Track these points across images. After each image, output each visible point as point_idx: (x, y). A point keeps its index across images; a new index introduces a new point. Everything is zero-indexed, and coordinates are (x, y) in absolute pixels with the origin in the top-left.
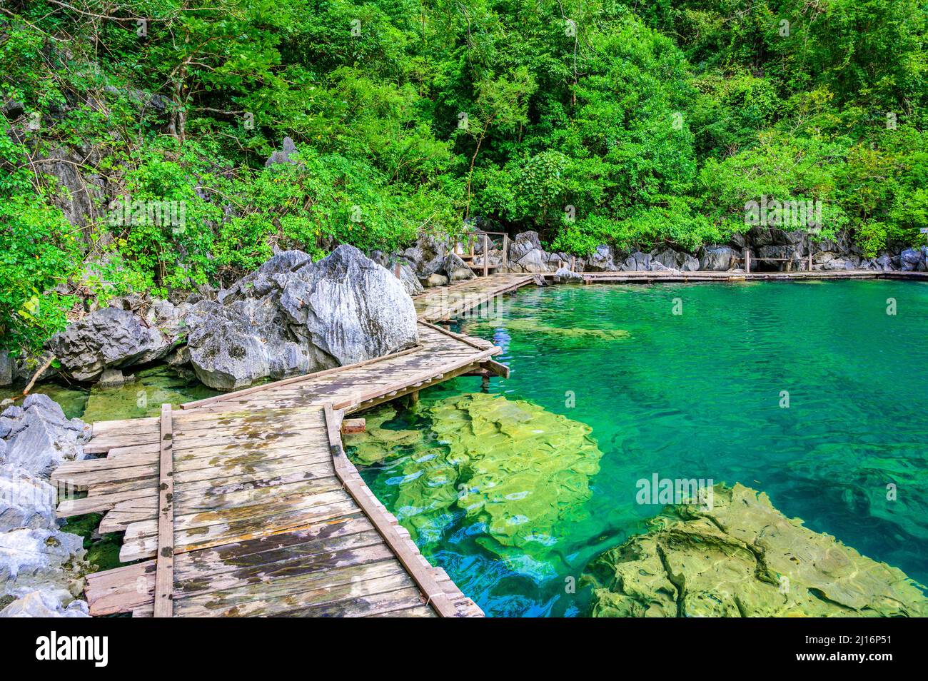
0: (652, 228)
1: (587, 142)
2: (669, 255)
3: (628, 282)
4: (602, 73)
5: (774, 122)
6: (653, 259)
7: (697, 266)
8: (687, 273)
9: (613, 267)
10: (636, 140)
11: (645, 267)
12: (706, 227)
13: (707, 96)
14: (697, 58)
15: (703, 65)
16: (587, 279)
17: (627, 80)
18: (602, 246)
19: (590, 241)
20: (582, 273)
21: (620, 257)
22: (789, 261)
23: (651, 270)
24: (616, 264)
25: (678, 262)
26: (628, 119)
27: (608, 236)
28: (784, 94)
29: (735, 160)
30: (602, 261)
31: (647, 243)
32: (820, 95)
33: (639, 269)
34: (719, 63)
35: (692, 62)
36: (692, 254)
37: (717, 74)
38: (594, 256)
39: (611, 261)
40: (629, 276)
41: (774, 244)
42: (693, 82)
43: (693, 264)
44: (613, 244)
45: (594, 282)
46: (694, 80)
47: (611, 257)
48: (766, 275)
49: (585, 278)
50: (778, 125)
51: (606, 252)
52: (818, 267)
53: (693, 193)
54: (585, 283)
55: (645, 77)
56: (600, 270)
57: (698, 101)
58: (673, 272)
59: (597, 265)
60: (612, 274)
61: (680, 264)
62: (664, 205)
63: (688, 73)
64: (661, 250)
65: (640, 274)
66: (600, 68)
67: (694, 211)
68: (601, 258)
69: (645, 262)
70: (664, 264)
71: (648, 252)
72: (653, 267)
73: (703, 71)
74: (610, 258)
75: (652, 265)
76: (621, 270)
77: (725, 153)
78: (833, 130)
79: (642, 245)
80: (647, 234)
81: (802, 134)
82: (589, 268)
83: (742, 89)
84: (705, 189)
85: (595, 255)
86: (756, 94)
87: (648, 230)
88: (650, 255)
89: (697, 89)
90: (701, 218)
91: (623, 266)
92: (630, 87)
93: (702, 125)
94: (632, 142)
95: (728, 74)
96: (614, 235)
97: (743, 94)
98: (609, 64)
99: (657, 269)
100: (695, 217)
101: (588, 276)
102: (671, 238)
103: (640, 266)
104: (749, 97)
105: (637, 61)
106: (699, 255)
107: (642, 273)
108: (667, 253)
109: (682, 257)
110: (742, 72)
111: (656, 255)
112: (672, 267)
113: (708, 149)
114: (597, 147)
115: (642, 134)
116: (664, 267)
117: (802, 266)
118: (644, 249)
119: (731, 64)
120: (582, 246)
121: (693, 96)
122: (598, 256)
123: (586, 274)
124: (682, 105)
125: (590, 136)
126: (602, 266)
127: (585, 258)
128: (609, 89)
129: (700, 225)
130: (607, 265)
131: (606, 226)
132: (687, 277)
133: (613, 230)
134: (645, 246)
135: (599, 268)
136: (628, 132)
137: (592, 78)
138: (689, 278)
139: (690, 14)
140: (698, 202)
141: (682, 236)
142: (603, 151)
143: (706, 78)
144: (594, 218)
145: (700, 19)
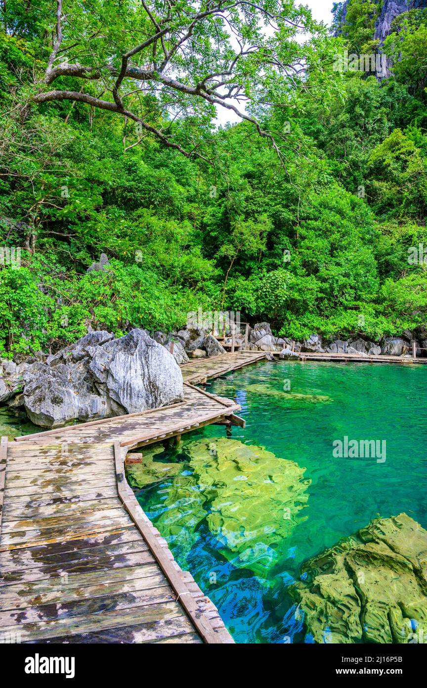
0: (348, 324)
1: (305, 264)
2: (361, 343)
3: (331, 360)
4: (316, 219)
6: (349, 345)
7: (380, 352)
8: (372, 356)
9: (321, 350)
10: (338, 264)
11: (343, 351)
12: (385, 325)
13: (386, 238)
14: (380, 212)
15: (384, 216)
16: (303, 357)
17: (332, 224)
18: (313, 335)
19: (306, 331)
20: (299, 353)
21: (326, 343)
23: (347, 353)
24: (323, 347)
25: (366, 348)
26: (333, 249)
27: (318, 329)
29: (406, 280)
30: (313, 345)
31: (344, 334)
33: (338, 352)
34: (395, 216)
35: (377, 214)
36: (376, 343)
37: (394, 223)
38: (308, 341)
39: (319, 346)
40: (332, 357)
42: (377, 227)
43: (377, 350)
44: (322, 334)
45: (308, 360)
46: (378, 226)
47: (320, 342)
49: (301, 357)
51: (316, 339)
53: (377, 301)
54: (301, 360)
55: (344, 222)
56: (312, 351)
57: (381, 240)
58: (362, 355)
59: (310, 347)
60: (320, 354)
61: (367, 350)
62: (357, 308)
63: (374, 221)
64: (354, 339)
65: (339, 355)
66: (314, 216)
67: (377, 314)
68: (313, 343)
69: (343, 347)
70: (356, 349)
71: (345, 340)
72: (349, 351)
73: (384, 220)
74: (319, 344)
75: (347, 349)
76: (327, 351)
77: (399, 275)
79: (341, 335)
80: (345, 328)
82: (304, 350)
83: (410, 233)
84: (385, 299)
85: (309, 341)
86: (420, 237)
87: (346, 325)
88: (346, 342)
89: (380, 232)
90: (382, 318)
91: (328, 349)
92: (334, 228)
93: (383, 256)
94: (336, 265)
95: (401, 223)
96: (322, 329)
97: (411, 236)
98: (321, 213)
99: (352, 352)
100: (378, 318)
101: (303, 355)
102: (361, 331)
103: (340, 349)
104: (415, 239)
105: (340, 212)
106: (381, 344)
107: (341, 354)
108: (358, 341)
109: (369, 344)
110: (411, 222)
111: (351, 343)
112: (362, 351)
113: (388, 272)
114: (311, 269)
115: (342, 261)
116: (356, 351)
118: (343, 338)
119: (403, 217)
120: (300, 334)
121: (377, 236)
122: (310, 341)
123: (302, 354)
124: (370, 242)
125: (307, 260)
126: (313, 348)
127: (302, 342)
128: (321, 230)
129: (382, 323)
130: (317, 348)
131: (317, 321)
132: (372, 359)
133: (322, 325)
134: (344, 336)
135: (312, 350)
136: (333, 259)
137: (309, 222)
138: (373, 360)
139: (376, 184)
140: (380, 308)
141: (369, 330)
142: (316, 271)
143: (386, 225)
144: (309, 315)
145: (383, 187)
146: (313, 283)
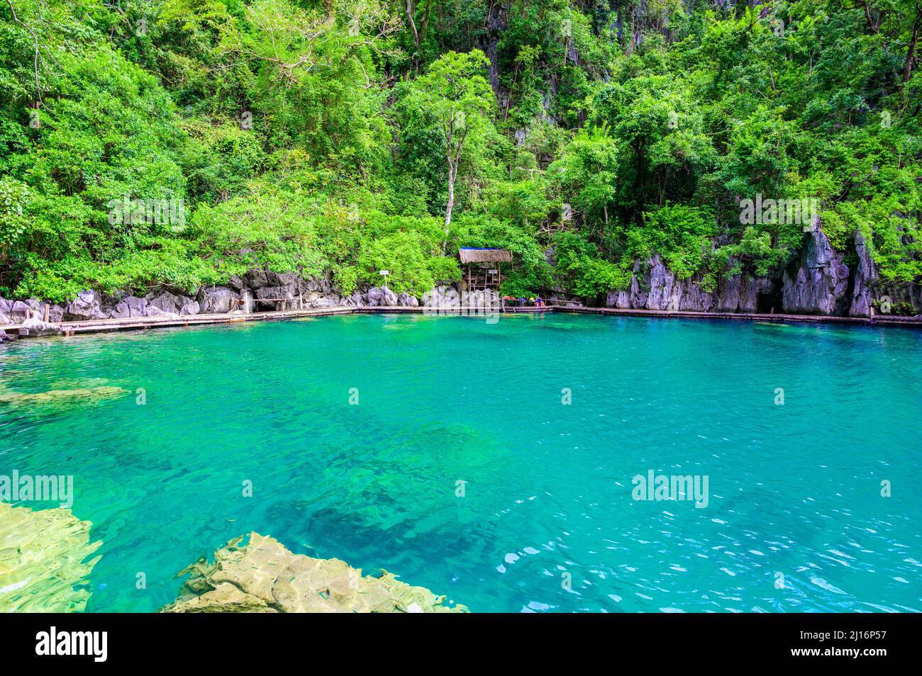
0: (145, 271)
1: (57, 175)
2: (167, 298)
3: (120, 330)
4: (77, 99)
5: (261, 172)
6: (149, 304)
7: (198, 309)
8: (187, 317)
9: (101, 314)
10: (120, 178)
11: (140, 313)
12: (203, 269)
13: (196, 141)
14: (183, 101)
15: (189, 109)
16: (67, 330)
17: (105, 112)
18: (85, 292)
19: (71, 287)
20: (60, 323)
21: (108, 302)
22: (283, 301)
23: (147, 315)
24: (104, 310)
25: (177, 306)
26: (109, 154)
27: (92, 281)
28: (268, 149)
29: (228, 206)
30: (86, 308)
31: (139, 287)
32: (298, 153)
33: (132, 315)
34: (207, 111)
35: (178, 104)
36: (191, 297)
37: (205, 121)
38: (75, 302)
39: (97, 308)
40: (121, 324)
41: (269, 286)
42: (180, 124)
43: (193, 307)
44: (101, 290)
45: (77, 333)
46: (182, 123)
47: (97, 303)
48: (264, 314)
49: (64, 329)
50: (265, 176)
51: (90, 298)
52: (307, 305)
53: (188, 235)
54: (64, 334)
55: (128, 112)
56: (83, 318)
57: (187, 144)
58: (172, 316)
59: (80, 312)
60: (99, 322)
61: (179, 308)
62: (156, 247)
63: (175, 115)
64: (157, 293)
65: (134, 321)
66: (71, 92)
67: (190, 255)
68: (84, 305)
69: (139, 307)
70: (161, 308)
71: (142, 296)
72: (150, 312)
73: (190, 115)
74: (95, 305)
75: (148, 310)
76: (111, 316)
77: (218, 197)
78: (311, 186)
79: (134, 289)
80: (140, 278)
81: (286, 186)
82: (69, 317)
83: (230, 138)
84: (201, 232)
85: (77, 301)
86: (243, 145)
87: (141, 273)
88: (144, 299)
89: (186, 132)
90: (197, 260)
91: (113, 313)
92: (107, 119)
93: (193, 168)
94: (116, 179)
95: (215, 122)
96: (101, 280)
97: (231, 143)
98: (82, 89)
99: (154, 314)
100: (191, 259)
101: (68, 327)
102: (167, 281)
103: (134, 311)
104: (236, 147)
105: (120, 93)
106: (199, 298)
107: (136, 319)
108: (163, 296)
109: (181, 300)
110: (229, 122)
111: (152, 299)
112: (170, 311)
113: (200, 192)
114: (71, 184)
115: (127, 173)
116: (162, 312)
117: (295, 305)
118: (138, 293)
119: (217, 113)
120: (58, 292)
121: (182, 138)
122: (80, 302)
123: (65, 324)
124: (171, 145)
125: (61, 167)
126: (86, 314)
127: (63, 305)
128: (85, 119)
129: (198, 267)
130: (93, 313)
131: (88, 269)
132: (187, 320)
133: (99, 275)
134: (139, 290)
135: (83, 316)
136: (111, 168)
137: (64, 101)
138: (190, 322)
139: (174, 58)
140: (194, 245)
141: (179, 278)
142: (80, 186)
143: (194, 123)
144: (73, 260)
145: (184, 63)
146: (76, 208)
